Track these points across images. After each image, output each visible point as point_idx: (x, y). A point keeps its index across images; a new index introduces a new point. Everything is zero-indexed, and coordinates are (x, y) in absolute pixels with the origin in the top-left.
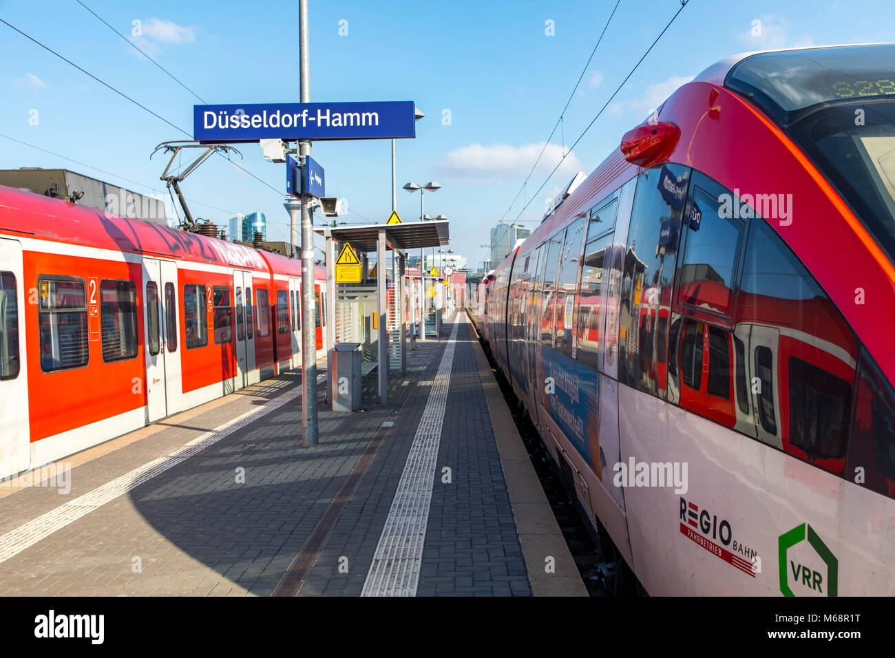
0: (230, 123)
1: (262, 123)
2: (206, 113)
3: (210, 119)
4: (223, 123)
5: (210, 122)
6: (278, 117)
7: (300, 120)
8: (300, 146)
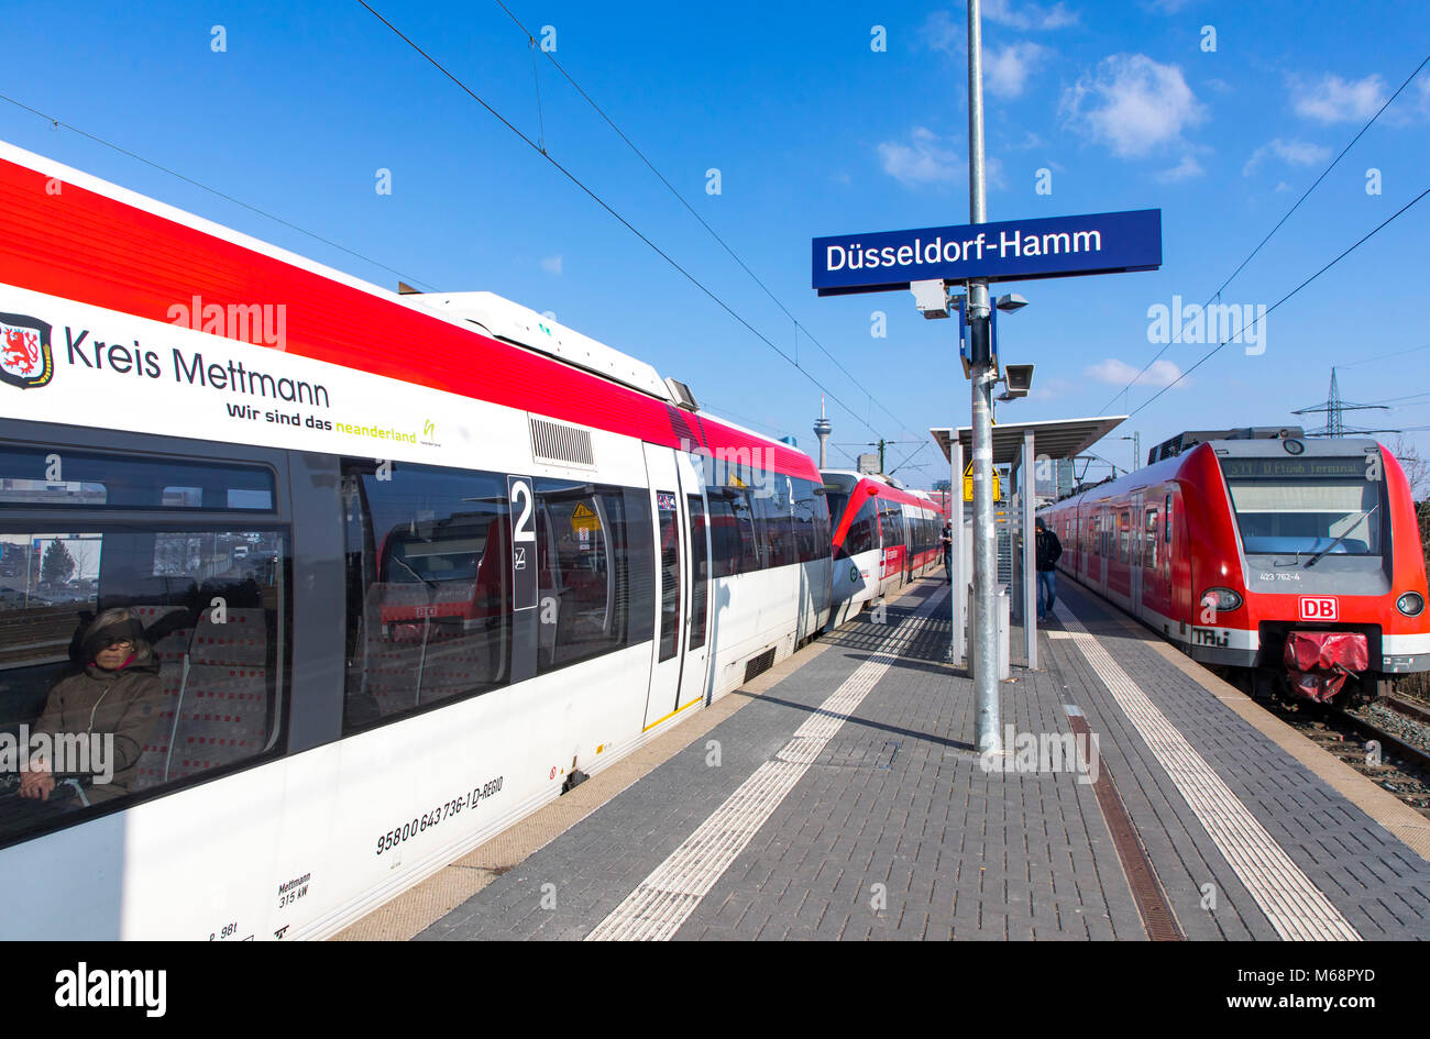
0: (865, 260)
1: (913, 258)
2: (830, 249)
3: (836, 256)
4: (855, 262)
5: (836, 260)
6: (938, 247)
7: (972, 249)
8: (971, 289)
